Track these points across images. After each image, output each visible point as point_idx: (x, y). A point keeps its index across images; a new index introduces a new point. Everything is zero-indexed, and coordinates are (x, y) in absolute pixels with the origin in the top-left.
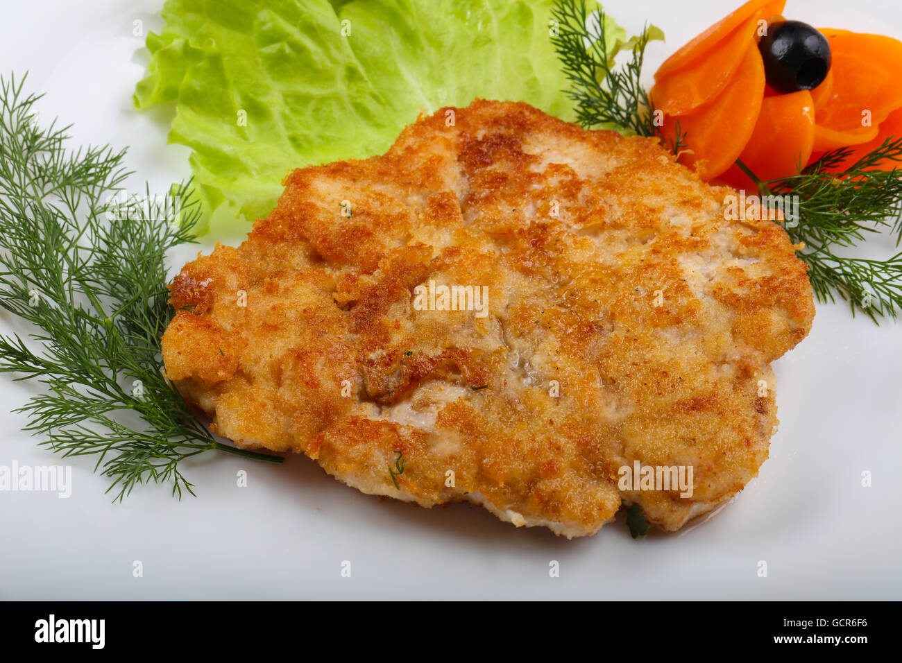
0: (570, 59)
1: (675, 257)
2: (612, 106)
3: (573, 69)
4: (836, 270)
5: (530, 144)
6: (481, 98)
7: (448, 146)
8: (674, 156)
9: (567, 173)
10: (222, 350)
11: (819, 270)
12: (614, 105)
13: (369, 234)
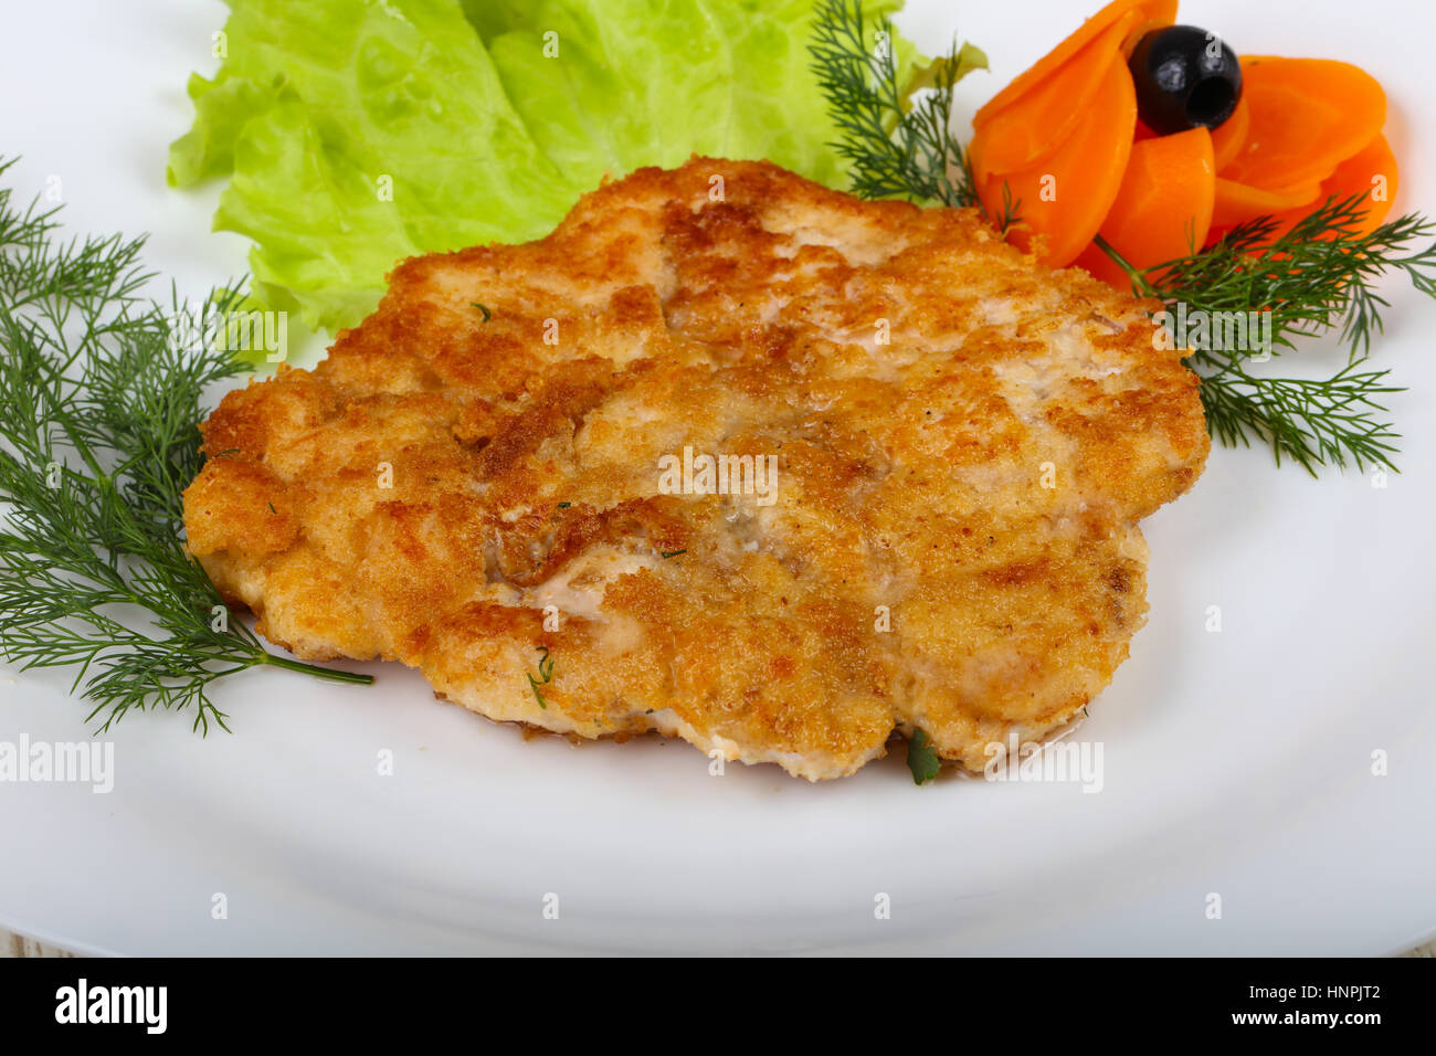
0: (840, 96)
1: (989, 365)
2: (906, 168)
3: (846, 111)
4: (1253, 399)
5: (774, 219)
6: (701, 155)
7: (646, 219)
8: (1000, 233)
9: (829, 258)
10: (274, 505)
11: (1226, 401)
12: (910, 165)
13: (515, 345)
